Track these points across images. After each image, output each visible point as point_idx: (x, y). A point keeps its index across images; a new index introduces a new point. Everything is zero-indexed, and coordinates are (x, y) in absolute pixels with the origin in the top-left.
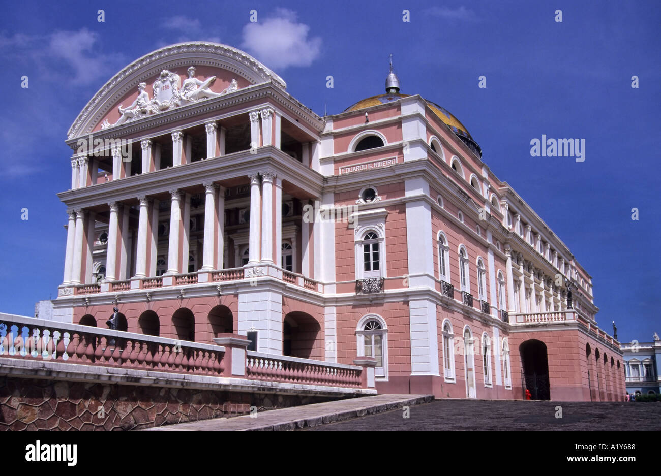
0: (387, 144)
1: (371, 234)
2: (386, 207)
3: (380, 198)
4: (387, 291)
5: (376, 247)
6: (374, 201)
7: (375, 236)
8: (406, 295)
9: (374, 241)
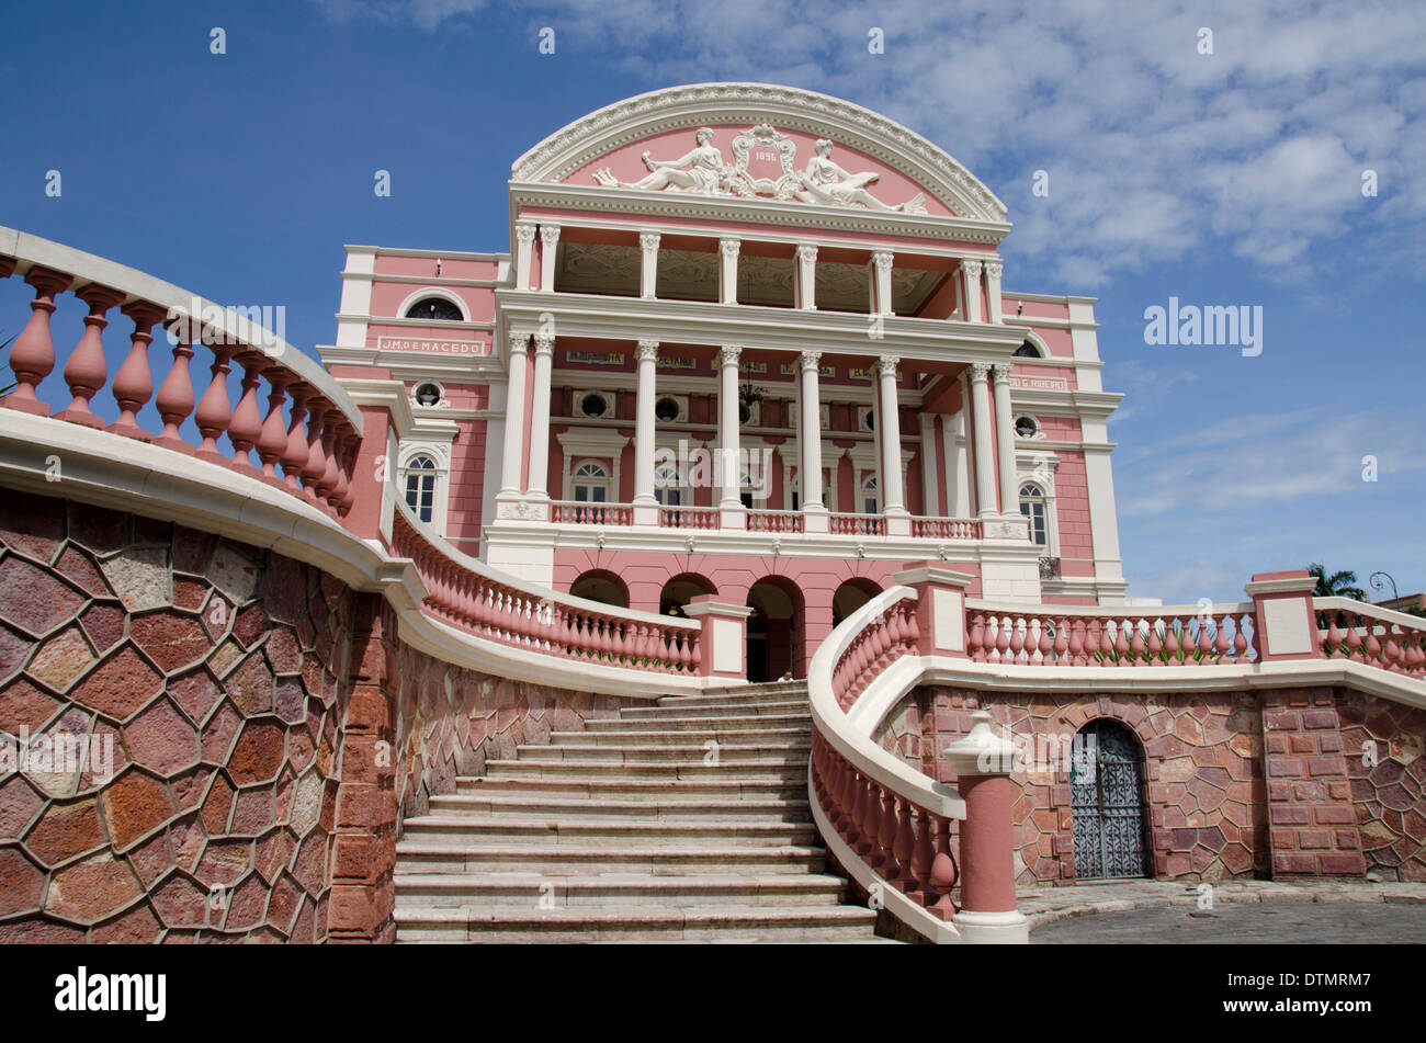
0: (1048, 356)
1: (1030, 488)
2: (1056, 451)
3: (1044, 435)
4: (1065, 579)
5: (1038, 509)
6: (1035, 438)
7: (1036, 493)
8: (1095, 587)
9: (1038, 501)
